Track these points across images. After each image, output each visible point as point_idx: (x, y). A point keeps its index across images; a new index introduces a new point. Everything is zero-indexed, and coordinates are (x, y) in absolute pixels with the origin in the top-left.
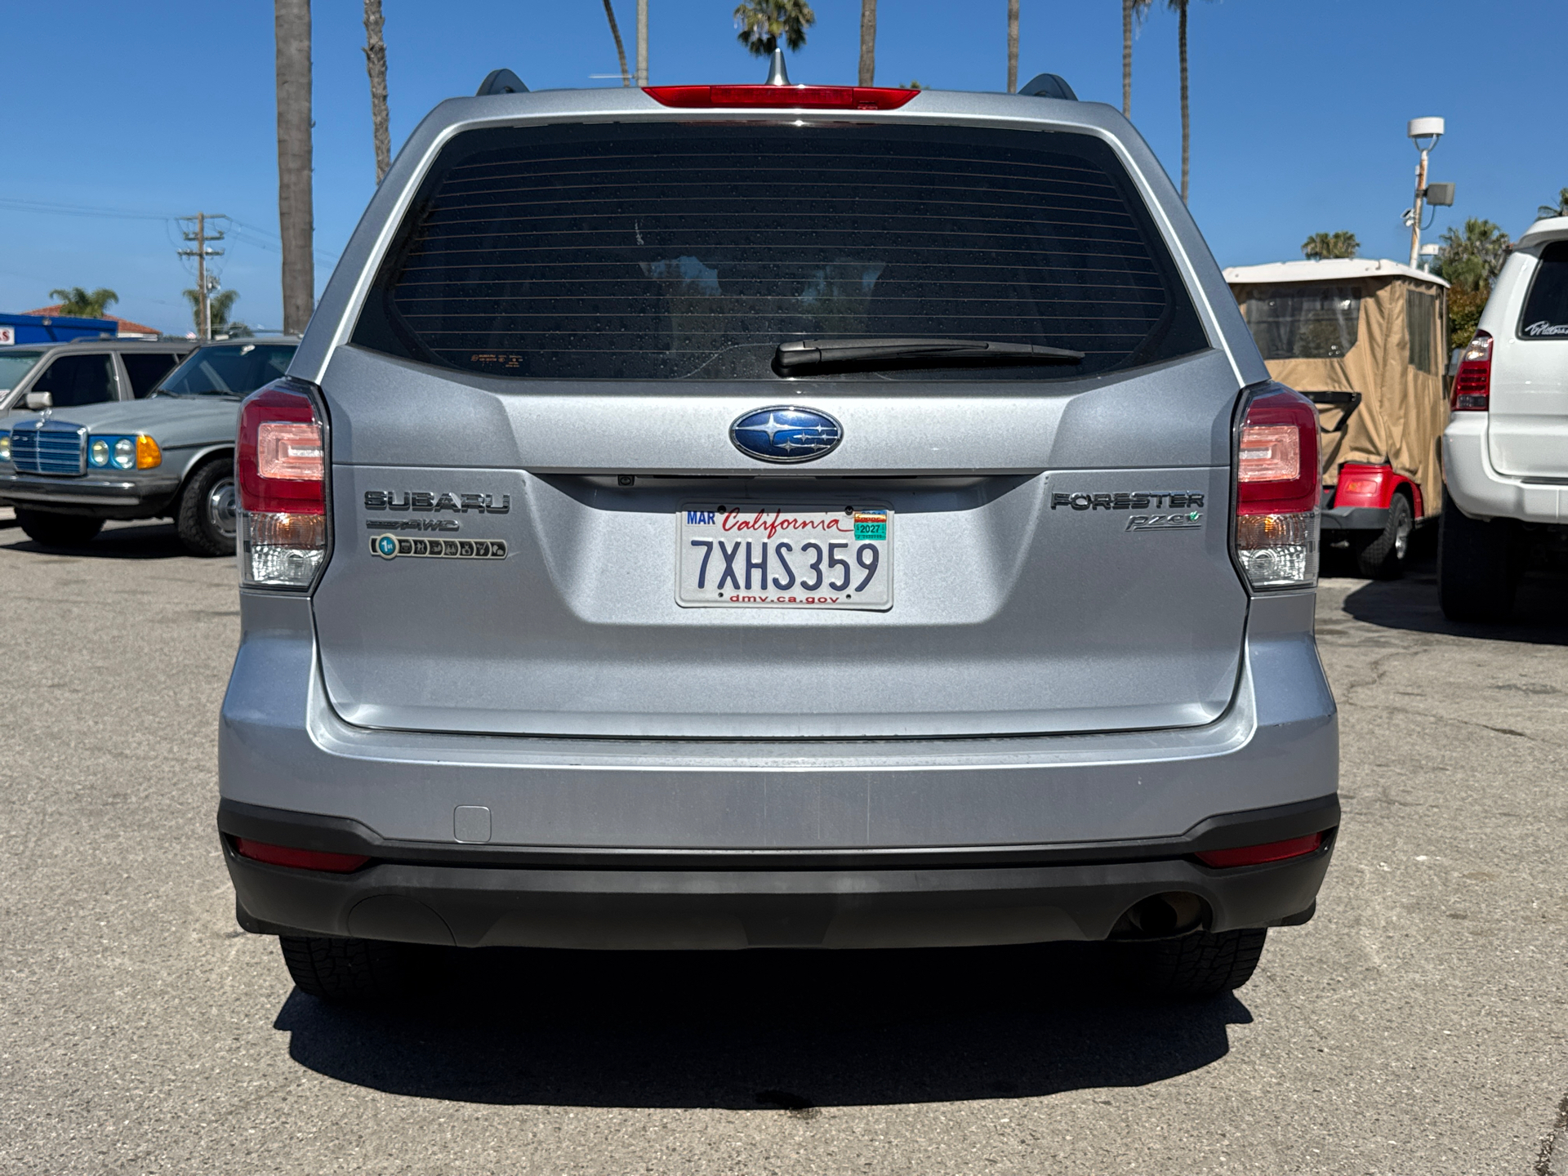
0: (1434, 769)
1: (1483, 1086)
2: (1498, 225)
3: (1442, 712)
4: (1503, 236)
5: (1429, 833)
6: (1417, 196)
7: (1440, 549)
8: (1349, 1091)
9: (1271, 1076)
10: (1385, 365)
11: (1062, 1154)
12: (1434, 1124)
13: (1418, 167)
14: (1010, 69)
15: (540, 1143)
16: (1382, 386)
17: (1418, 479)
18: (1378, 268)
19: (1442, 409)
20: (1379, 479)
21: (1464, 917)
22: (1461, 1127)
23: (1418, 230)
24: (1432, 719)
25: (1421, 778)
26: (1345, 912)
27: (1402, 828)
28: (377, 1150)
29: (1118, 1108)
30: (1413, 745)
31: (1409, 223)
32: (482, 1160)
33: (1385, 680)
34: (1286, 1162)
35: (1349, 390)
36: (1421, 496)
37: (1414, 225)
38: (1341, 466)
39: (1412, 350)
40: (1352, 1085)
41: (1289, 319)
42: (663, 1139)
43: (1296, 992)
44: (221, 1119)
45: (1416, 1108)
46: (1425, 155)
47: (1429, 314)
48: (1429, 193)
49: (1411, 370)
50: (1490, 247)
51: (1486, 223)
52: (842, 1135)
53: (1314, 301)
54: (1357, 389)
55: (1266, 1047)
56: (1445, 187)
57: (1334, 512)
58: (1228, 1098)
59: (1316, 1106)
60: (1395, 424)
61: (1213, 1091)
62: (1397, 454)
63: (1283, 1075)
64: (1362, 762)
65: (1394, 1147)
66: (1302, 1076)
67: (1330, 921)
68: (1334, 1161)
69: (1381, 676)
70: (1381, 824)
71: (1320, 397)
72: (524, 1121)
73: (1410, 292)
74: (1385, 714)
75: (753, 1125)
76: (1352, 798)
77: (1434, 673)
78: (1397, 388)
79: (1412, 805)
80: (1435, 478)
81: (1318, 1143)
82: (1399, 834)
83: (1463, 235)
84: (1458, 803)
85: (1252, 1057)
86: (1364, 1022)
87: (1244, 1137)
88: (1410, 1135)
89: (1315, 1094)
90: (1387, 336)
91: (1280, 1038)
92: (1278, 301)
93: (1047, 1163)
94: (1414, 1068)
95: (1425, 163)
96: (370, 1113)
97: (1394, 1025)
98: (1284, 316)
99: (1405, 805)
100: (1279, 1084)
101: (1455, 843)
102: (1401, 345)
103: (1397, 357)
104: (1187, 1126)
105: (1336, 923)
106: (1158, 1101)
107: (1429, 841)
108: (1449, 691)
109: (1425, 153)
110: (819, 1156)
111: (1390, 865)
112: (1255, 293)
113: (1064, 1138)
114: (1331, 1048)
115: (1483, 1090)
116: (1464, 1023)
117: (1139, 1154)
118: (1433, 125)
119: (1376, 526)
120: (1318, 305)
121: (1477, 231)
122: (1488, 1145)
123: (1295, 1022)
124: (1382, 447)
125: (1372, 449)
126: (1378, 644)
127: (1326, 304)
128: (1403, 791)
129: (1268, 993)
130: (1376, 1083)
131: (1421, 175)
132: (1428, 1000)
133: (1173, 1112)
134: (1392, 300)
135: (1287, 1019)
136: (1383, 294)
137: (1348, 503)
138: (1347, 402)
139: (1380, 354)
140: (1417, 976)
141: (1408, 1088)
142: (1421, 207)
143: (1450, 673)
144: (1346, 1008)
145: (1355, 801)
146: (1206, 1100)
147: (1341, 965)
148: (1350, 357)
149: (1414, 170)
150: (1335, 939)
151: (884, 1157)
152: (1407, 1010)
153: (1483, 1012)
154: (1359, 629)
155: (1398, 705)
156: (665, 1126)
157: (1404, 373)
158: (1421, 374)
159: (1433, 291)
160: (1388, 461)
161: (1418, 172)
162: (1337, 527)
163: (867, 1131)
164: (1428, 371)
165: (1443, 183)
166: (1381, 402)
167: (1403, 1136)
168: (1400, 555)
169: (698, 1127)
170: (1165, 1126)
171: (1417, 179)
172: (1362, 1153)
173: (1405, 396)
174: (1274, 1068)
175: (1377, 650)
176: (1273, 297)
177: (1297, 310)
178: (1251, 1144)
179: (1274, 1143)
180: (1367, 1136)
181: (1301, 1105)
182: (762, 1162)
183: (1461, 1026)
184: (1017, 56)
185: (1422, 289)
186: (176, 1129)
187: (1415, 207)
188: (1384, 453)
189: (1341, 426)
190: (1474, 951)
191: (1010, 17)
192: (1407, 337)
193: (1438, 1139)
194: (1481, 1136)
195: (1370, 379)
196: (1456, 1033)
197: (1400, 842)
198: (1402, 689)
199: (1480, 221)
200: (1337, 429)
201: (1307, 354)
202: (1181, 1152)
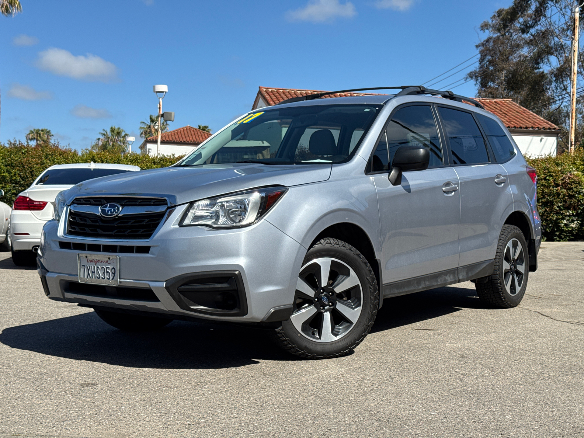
2: (124, 130)
4: (126, 135)
13: (159, 105)
23: (160, 130)
37: (158, 128)
46: (161, 100)
48: (164, 115)
50: (122, 139)
51: (119, 129)
56: (171, 113)
83: (109, 133)
95: (161, 103)
109: (161, 99)
118: (163, 88)
121: (115, 132)
131: (160, 108)
149: (157, 106)
161: (159, 107)
165: (170, 112)
171: (158, 110)
199: (116, 128)
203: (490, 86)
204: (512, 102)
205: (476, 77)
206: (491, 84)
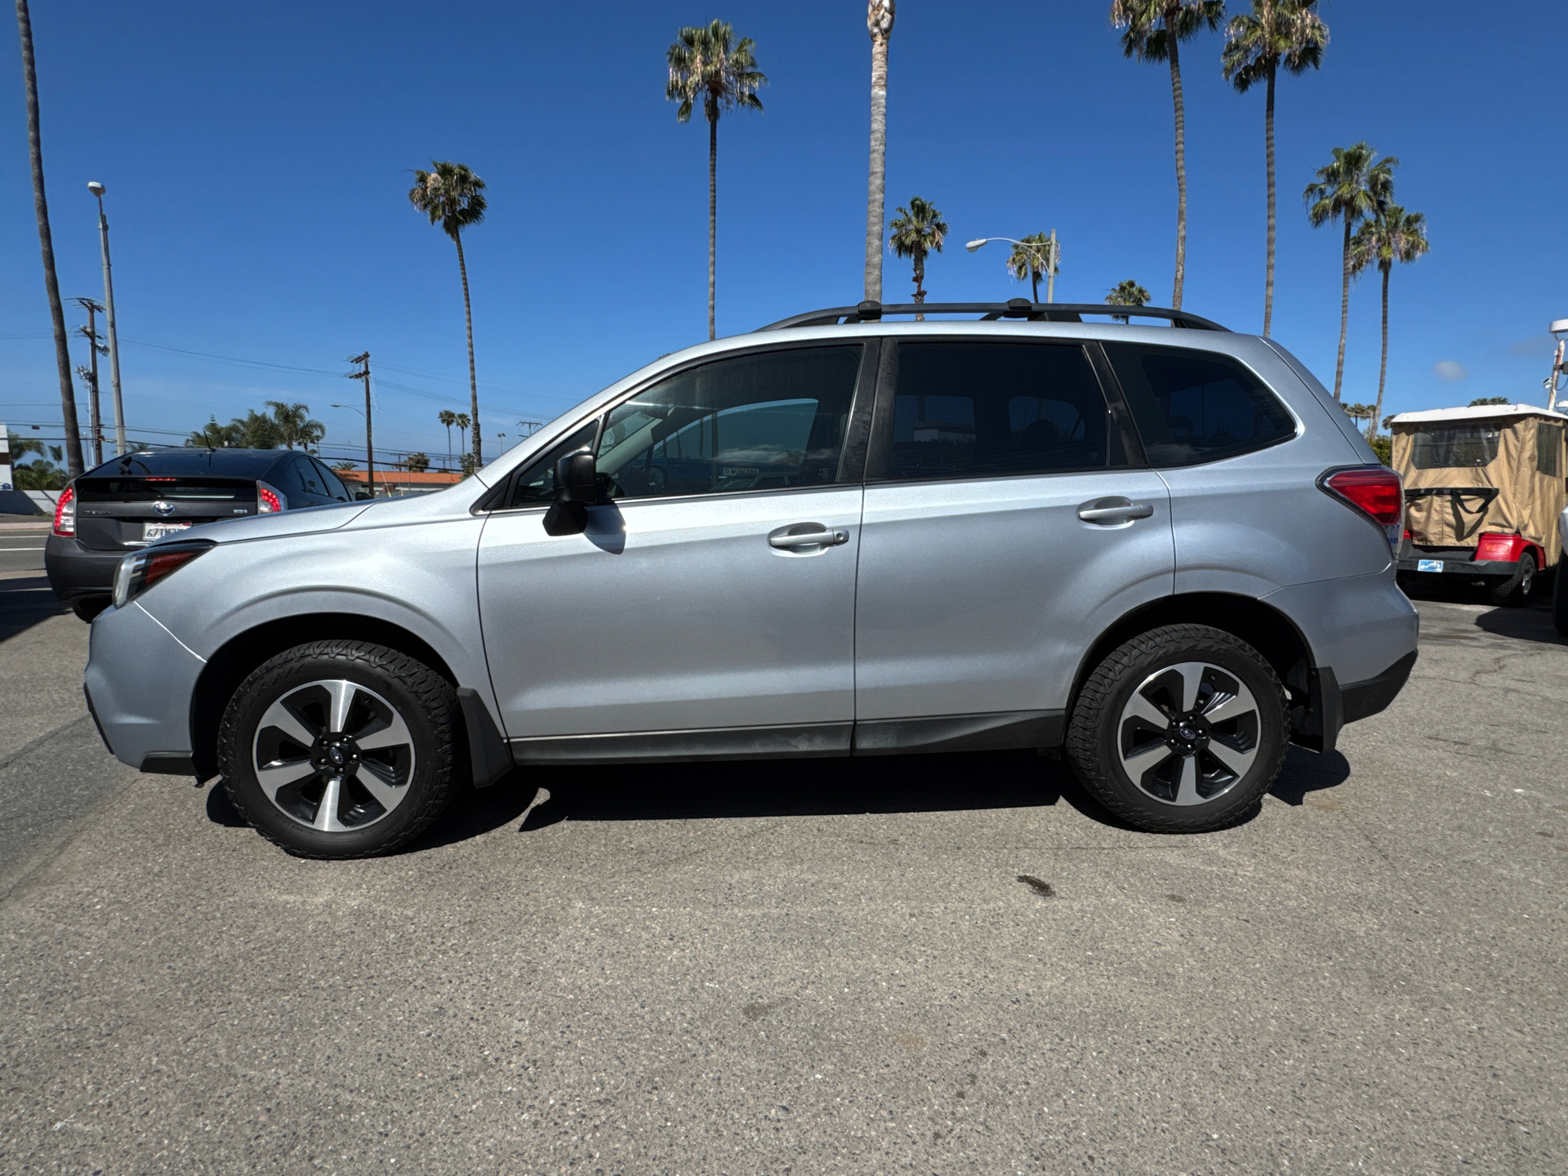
0: (1537, 731)
1: (1554, 962)
3: (1548, 694)
5: (1527, 774)
6: (1555, 369)
7: (1556, 588)
8: (1436, 945)
9: (1374, 924)
10: (1518, 469)
11: (1207, 948)
12: (1507, 982)
13: (1556, 351)
14: (1266, 314)
15: (891, 881)
16: (1516, 484)
17: (1542, 543)
18: (1516, 410)
19: (1564, 500)
20: (1510, 543)
21: (1551, 836)
22: (1531, 989)
23: (1554, 391)
24: (1539, 698)
25: (1524, 737)
26: (1450, 820)
27: (1505, 768)
28: (808, 869)
29: (1254, 926)
30: (1522, 714)
31: (1548, 386)
32: (858, 885)
33: (1505, 671)
34: (1376, 986)
35: (1490, 487)
36: (1544, 555)
37: (1551, 388)
38: (1481, 535)
39: (1539, 462)
40: (1439, 941)
41: (1445, 443)
42: (958, 892)
43: (1403, 869)
44: (741, 839)
45: (1492, 967)
46: (1562, 344)
47: (1557, 439)
48: (1565, 367)
49: (1538, 475)
52: (1065, 910)
53: (1465, 433)
54: (1496, 486)
55: (1373, 903)
57: (1474, 563)
58: (1338, 933)
59: (1407, 951)
60: (1524, 509)
61: (1327, 926)
62: (1526, 527)
63: (1383, 925)
64: (1479, 722)
65: (1469, 993)
66: (1399, 928)
67: (1437, 824)
68: (1417, 993)
69: (1501, 668)
70: (1488, 764)
71: (1467, 491)
72: (886, 867)
73: (1540, 424)
74: (1501, 692)
75: (1012, 894)
76: (1467, 744)
77: (1545, 669)
78: (1527, 485)
79: (1515, 754)
80: (1557, 544)
81: (1405, 978)
82: (1503, 772)
84: (1555, 756)
85: (1361, 909)
86: (1455, 898)
87: (1346, 962)
88: (1484, 987)
89: (1408, 942)
90: (1521, 451)
91: (1386, 898)
92: (1438, 432)
93: (1196, 953)
94: (1493, 938)
95: (1563, 348)
96: (810, 848)
97: (1480, 904)
98: (1441, 441)
99: (1510, 753)
100: (1379, 930)
101: (1549, 783)
102: (1531, 458)
103: (1528, 466)
104: (1304, 946)
105: (1443, 827)
106: (1284, 926)
107: (1527, 780)
108: (1557, 681)
110: (1047, 920)
111: (1491, 792)
112: (1421, 428)
113: (1211, 939)
114: (1425, 912)
115: (1554, 965)
116: (1542, 911)
117: (1264, 958)
119: (1507, 573)
120: (1469, 435)
122: (1554, 1007)
123: (1399, 889)
124: (1514, 522)
125: (1505, 523)
126: (1502, 647)
127: (1475, 435)
128: (1510, 744)
129: (1381, 867)
130: (1460, 943)
131: (1558, 356)
132: (1512, 890)
133: (1294, 935)
134: (1526, 429)
135: (1393, 887)
136: (1519, 426)
137: (1484, 558)
138: (1489, 494)
139: (1514, 464)
140: (1505, 872)
141: (1487, 952)
142: (1558, 376)
143: (1558, 670)
144: (1441, 886)
145: (1469, 747)
146: (1320, 931)
147: (1442, 856)
148: (1491, 467)
149: (1553, 353)
150: (1440, 837)
151: (1088, 928)
152: (1493, 895)
153: (1560, 907)
154: (1487, 637)
155: (1511, 687)
156: (961, 885)
157: (1533, 476)
158: (1547, 478)
159: (1560, 424)
160: (1518, 532)
161: (1556, 354)
162: (1476, 572)
163: (1081, 910)
164: (1554, 476)
166: (1514, 494)
167: (1478, 986)
168: (1526, 591)
169: (980, 889)
170: (1286, 944)
171: (1555, 359)
172: (1440, 992)
173: (1532, 491)
174: (1377, 919)
175: (1499, 651)
176: (1434, 430)
177: (1450, 438)
178: (1351, 969)
179: (1369, 971)
180: (1446, 980)
181: (1395, 948)
182: (1012, 916)
183: (1539, 914)
184: (1271, 306)
185: (1552, 423)
186: (720, 840)
187: (1553, 376)
188: (1515, 527)
189: (1483, 509)
190: (1557, 861)
191: (1267, 285)
192: (1536, 453)
193: (1508, 994)
194: (1549, 999)
195: (1507, 480)
196: (1534, 918)
197: (1502, 777)
198: (1517, 678)
200: (1478, 511)
201: (1458, 464)
202: (1296, 964)
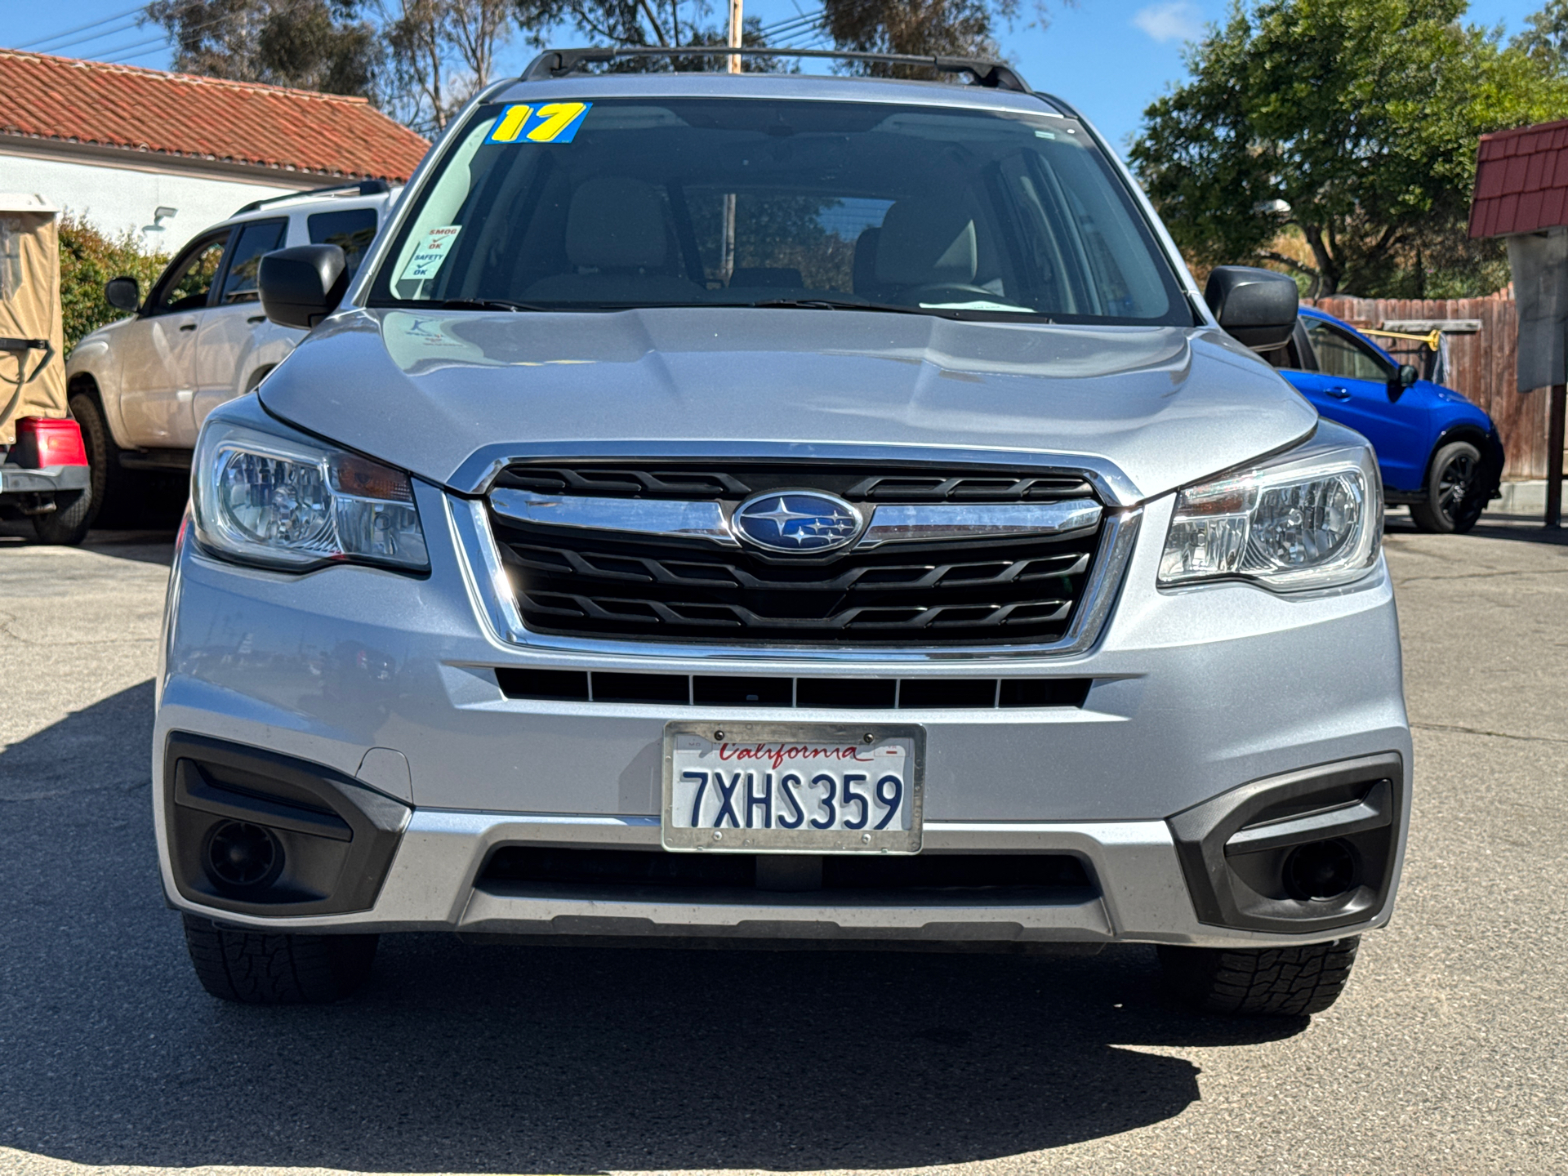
203: (208, 50)
204: (369, 107)
205: (170, 18)
206: (207, 42)
